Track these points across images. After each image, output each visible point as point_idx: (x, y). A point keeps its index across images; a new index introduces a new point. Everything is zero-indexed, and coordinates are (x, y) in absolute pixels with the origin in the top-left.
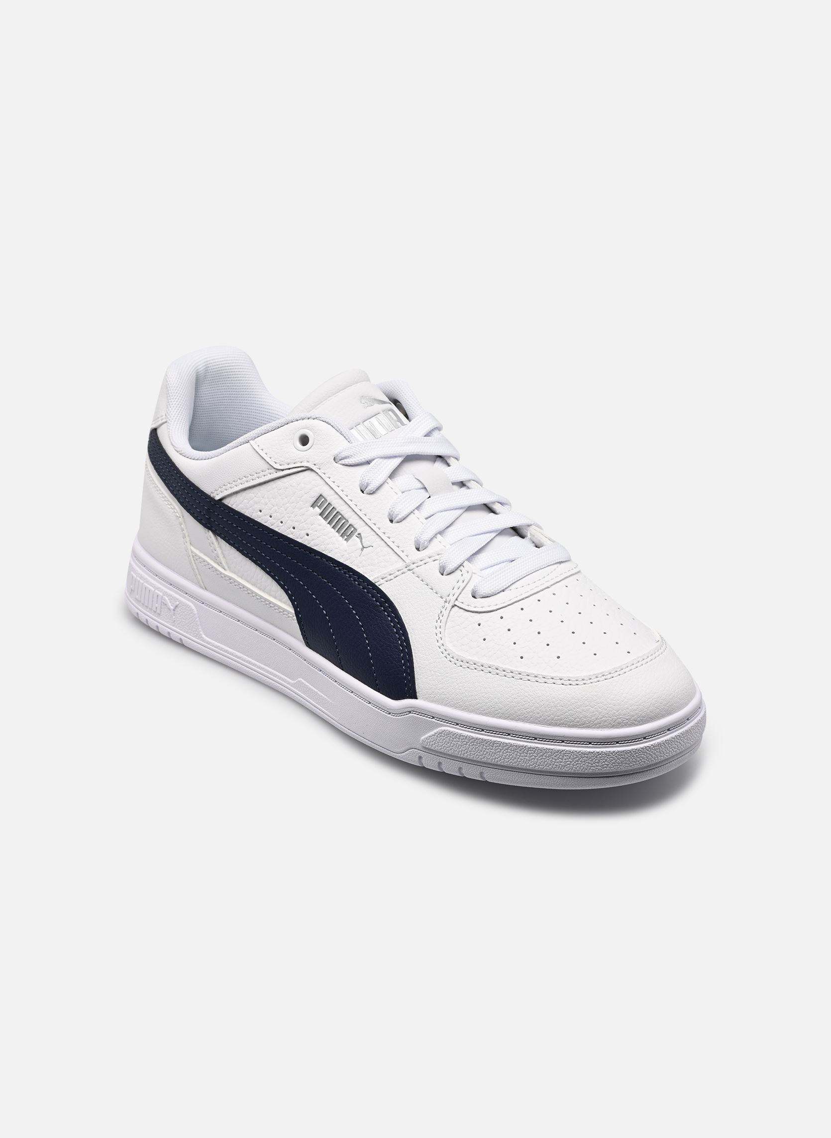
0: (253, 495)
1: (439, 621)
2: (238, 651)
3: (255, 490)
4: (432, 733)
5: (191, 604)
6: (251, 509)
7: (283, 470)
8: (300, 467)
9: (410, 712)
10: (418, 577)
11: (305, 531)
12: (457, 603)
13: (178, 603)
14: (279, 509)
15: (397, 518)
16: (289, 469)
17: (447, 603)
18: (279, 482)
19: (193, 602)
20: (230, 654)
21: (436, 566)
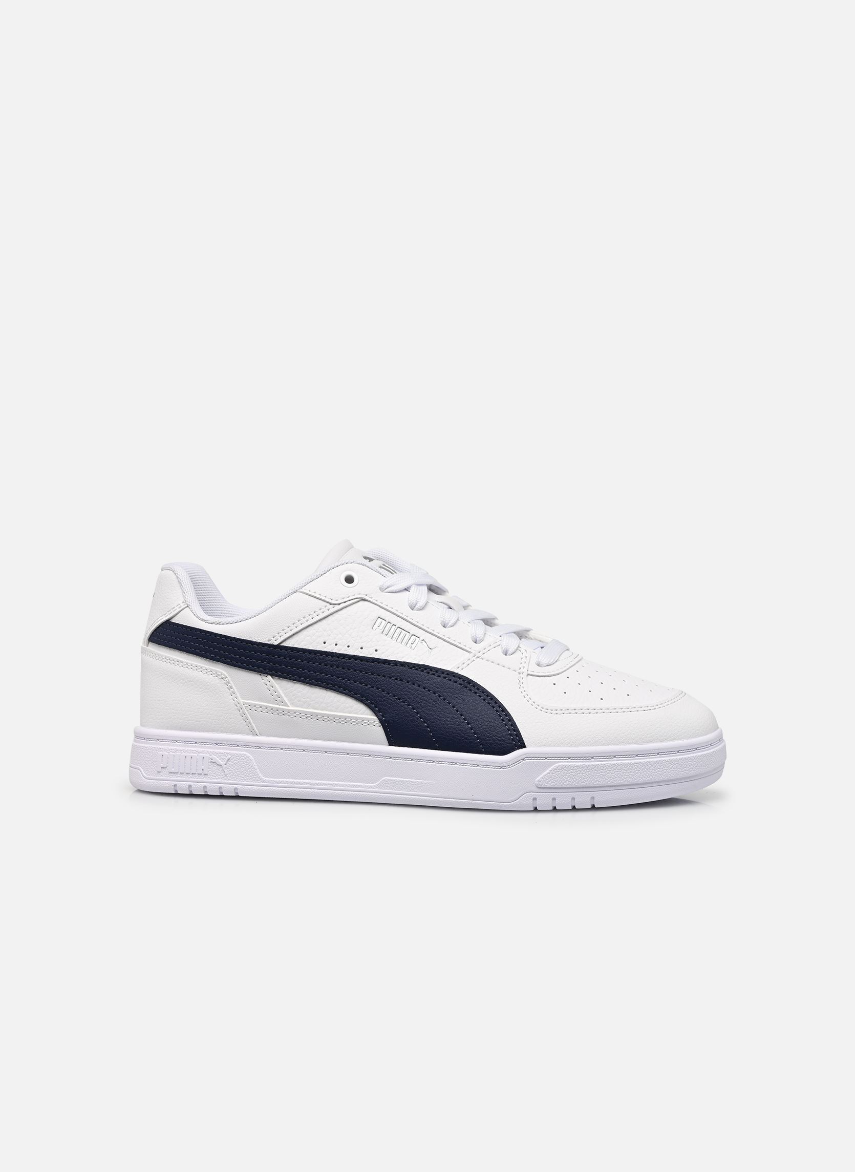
0: (314, 631)
1: (521, 687)
2: (306, 779)
3: (315, 626)
4: (548, 771)
5: (245, 753)
6: (314, 643)
7: (339, 604)
8: (354, 599)
9: (523, 760)
10: (488, 661)
11: (373, 648)
12: (529, 673)
13: (230, 756)
14: (343, 636)
15: (450, 624)
16: (345, 602)
17: (521, 674)
18: (336, 615)
19: (246, 751)
20: (297, 784)
21: (499, 650)
